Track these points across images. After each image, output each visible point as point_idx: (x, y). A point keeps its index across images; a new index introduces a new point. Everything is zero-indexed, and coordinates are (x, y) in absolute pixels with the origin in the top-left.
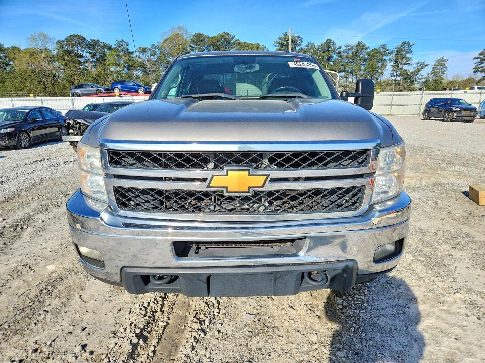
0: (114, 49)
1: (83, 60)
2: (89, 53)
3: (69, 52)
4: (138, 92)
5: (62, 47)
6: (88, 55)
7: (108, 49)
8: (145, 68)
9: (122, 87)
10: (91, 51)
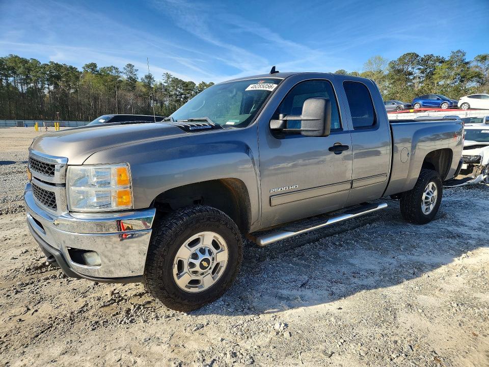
0: (448, 61)
1: (411, 77)
2: (419, 69)
3: (399, 71)
4: (441, 107)
5: (393, 67)
6: (417, 71)
7: (440, 62)
8: (480, 78)
9: (423, 103)
10: (421, 67)
